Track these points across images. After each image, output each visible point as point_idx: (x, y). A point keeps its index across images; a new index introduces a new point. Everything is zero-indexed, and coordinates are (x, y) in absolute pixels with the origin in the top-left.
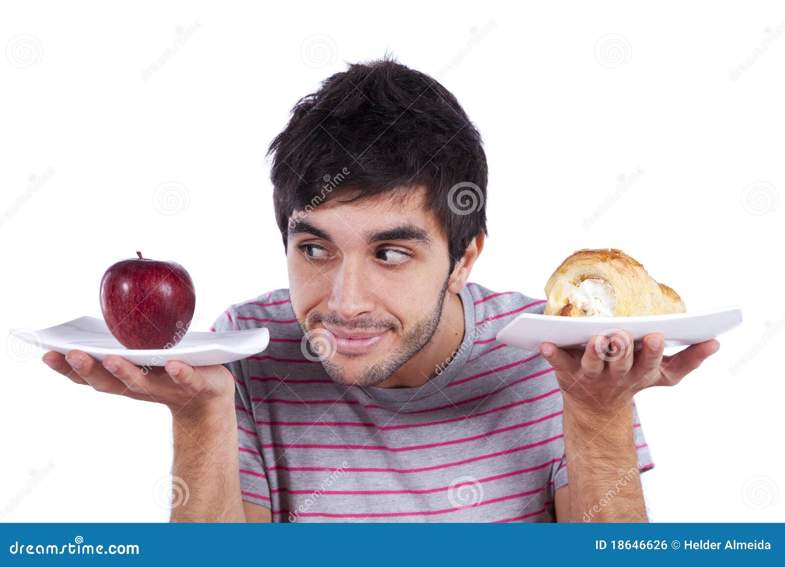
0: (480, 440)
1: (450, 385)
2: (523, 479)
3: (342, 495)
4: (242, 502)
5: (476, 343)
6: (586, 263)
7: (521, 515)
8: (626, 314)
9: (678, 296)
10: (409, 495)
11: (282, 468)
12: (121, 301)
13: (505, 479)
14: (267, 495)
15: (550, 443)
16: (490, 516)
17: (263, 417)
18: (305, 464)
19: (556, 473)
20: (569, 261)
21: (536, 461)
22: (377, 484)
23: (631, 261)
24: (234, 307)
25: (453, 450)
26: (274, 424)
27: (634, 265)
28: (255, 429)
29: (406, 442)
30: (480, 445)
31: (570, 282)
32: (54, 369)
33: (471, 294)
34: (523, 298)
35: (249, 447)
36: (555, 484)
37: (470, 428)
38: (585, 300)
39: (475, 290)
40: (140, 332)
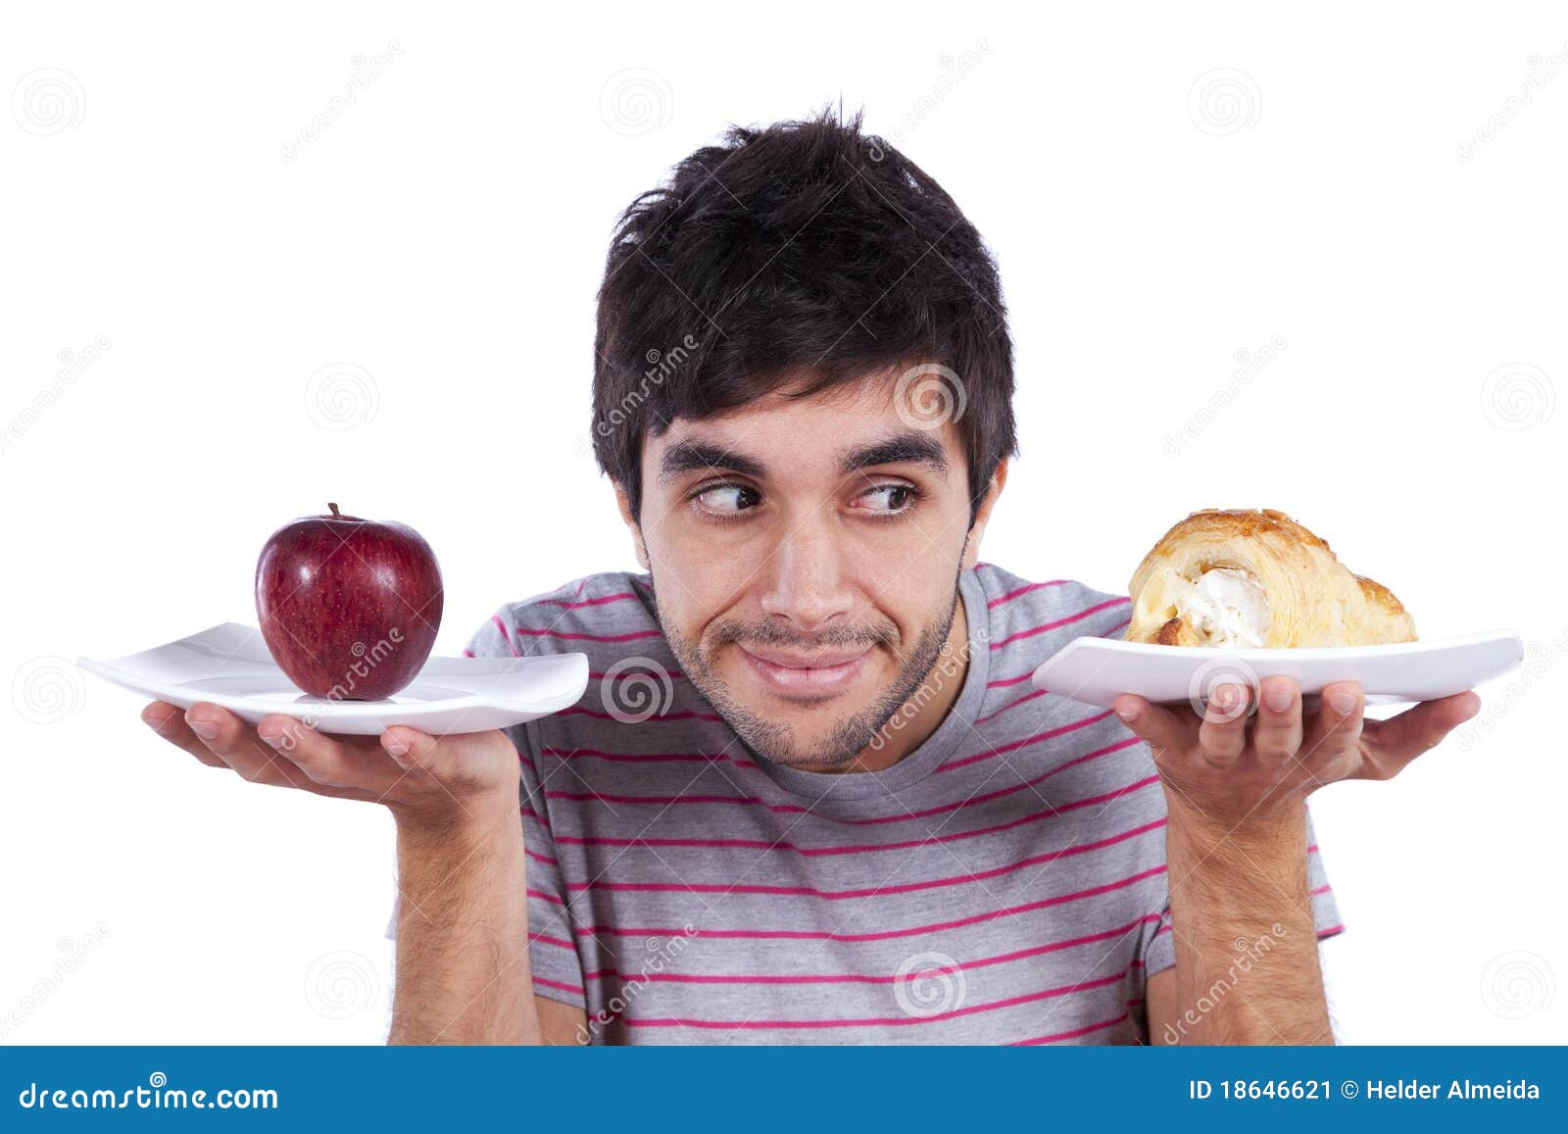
0: (1000, 878)
1: (942, 768)
2: (1085, 956)
3: (726, 985)
4: (533, 997)
5: (990, 685)
6: (1211, 539)
7: (1080, 1027)
8: (1289, 642)
9: (1399, 602)
10: (859, 985)
11: (606, 930)
12: (296, 602)
13: (1049, 954)
14: (579, 983)
15: (1137, 884)
16: (1020, 1029)
17: (568, 829)
18: (652, 921)
19: (1149, 944)
20: (1179, 532)
21: (1111, 920)
22: (794, 964)
23: (1303, 535)
24: (510, 607)
25: (946, 897)
26: (590, 842)
27: (1307, 543)
28: (554, 853)
29: (853, 882)
30: (1000, 888)
31: (1179, 575)
32: (165, 736)
33: (982, 585)
34: (1085, 592)
35: (542, 888)
36: (1147, 965)
37: (980, 856)
38: (1207, 610)
39: (991, 577)
40: (333, 663)
